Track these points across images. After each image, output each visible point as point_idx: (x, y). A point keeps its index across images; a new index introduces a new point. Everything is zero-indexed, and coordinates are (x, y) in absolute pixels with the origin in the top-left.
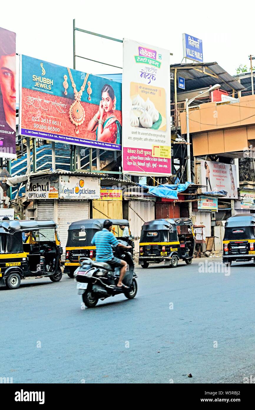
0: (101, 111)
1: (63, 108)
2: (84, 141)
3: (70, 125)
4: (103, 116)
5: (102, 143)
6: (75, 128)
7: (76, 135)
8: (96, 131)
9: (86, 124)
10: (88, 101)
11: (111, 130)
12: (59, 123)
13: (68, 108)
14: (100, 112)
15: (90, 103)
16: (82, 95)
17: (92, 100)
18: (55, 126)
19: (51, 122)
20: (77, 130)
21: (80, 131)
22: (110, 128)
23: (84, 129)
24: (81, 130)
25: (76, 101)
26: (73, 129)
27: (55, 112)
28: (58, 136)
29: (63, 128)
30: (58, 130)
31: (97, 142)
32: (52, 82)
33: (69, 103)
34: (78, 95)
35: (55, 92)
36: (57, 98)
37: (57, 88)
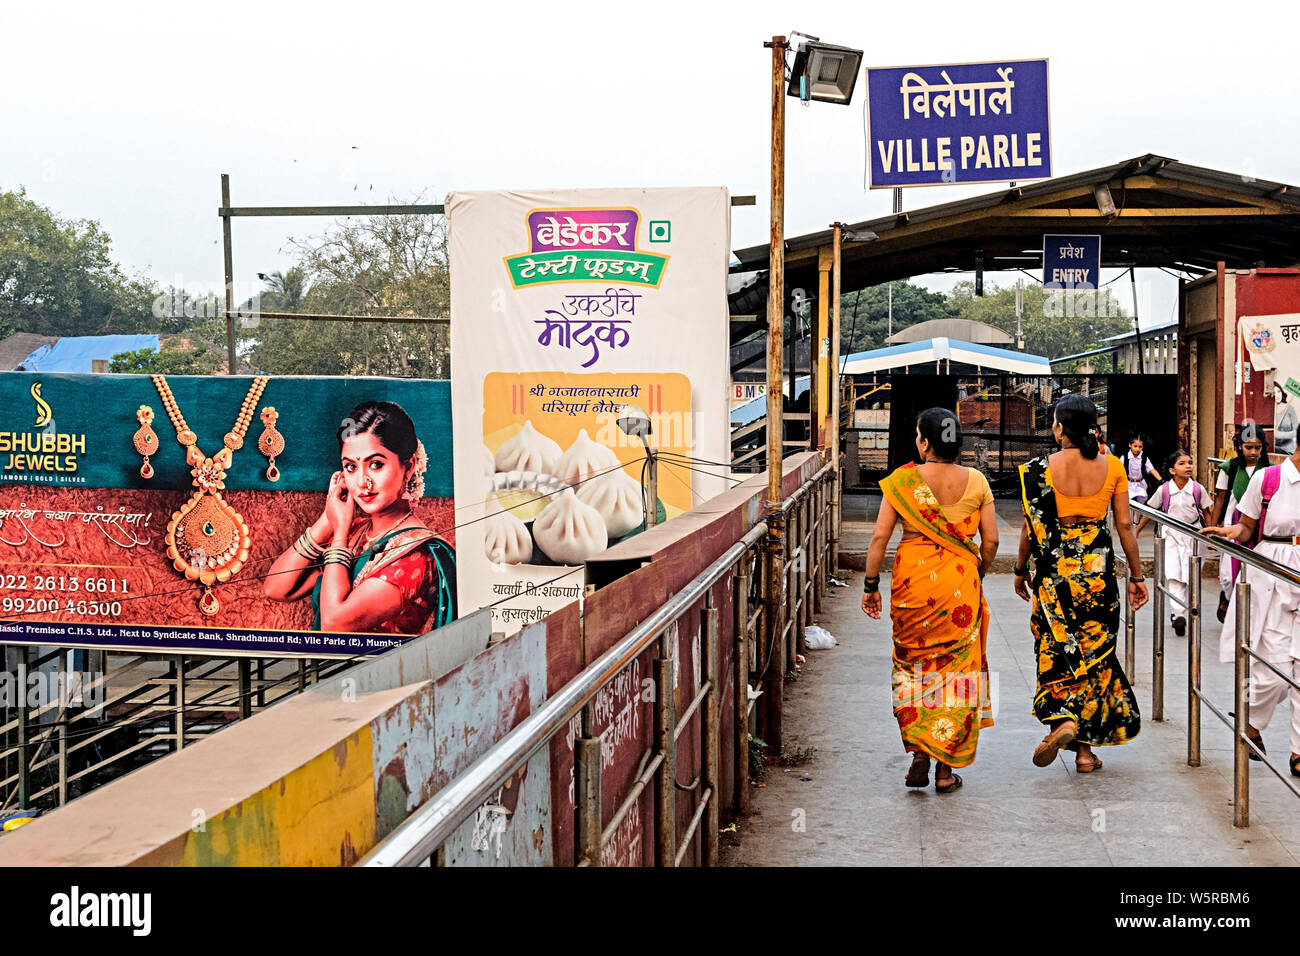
0: (339, 512)
1: (138, 530)
2: (252, 638)
3: (172, 585)
4: (352, 530)
5: (346, 638)
6: (198, 593)
7: (205, 618)
8: (309, 592)
9: (257, 571)
10: (263, 485)
11: (395, 584)
12: (119, 584)
13: (160, 526)
14: (331, 517)
15: (273, 492)
16: (228, 464)
17: (285, 479)
18: (99, 597)
19: (82, 584)
20: (209, 601)
21: (224, 603)
22: (390, 575)
23: (250, 592)
24: (230, 596)
25: (199, 495)
26: (188, 597)
27: (100, 545)
28: (115, 629)
29: (140, 603)
30: (115, 609)
31: (321, 636)
32: (82, 444)
33: (163, 506)
34: (211, 470)
35: (96, 476)
36: (106, 496)
37: (103, 460)
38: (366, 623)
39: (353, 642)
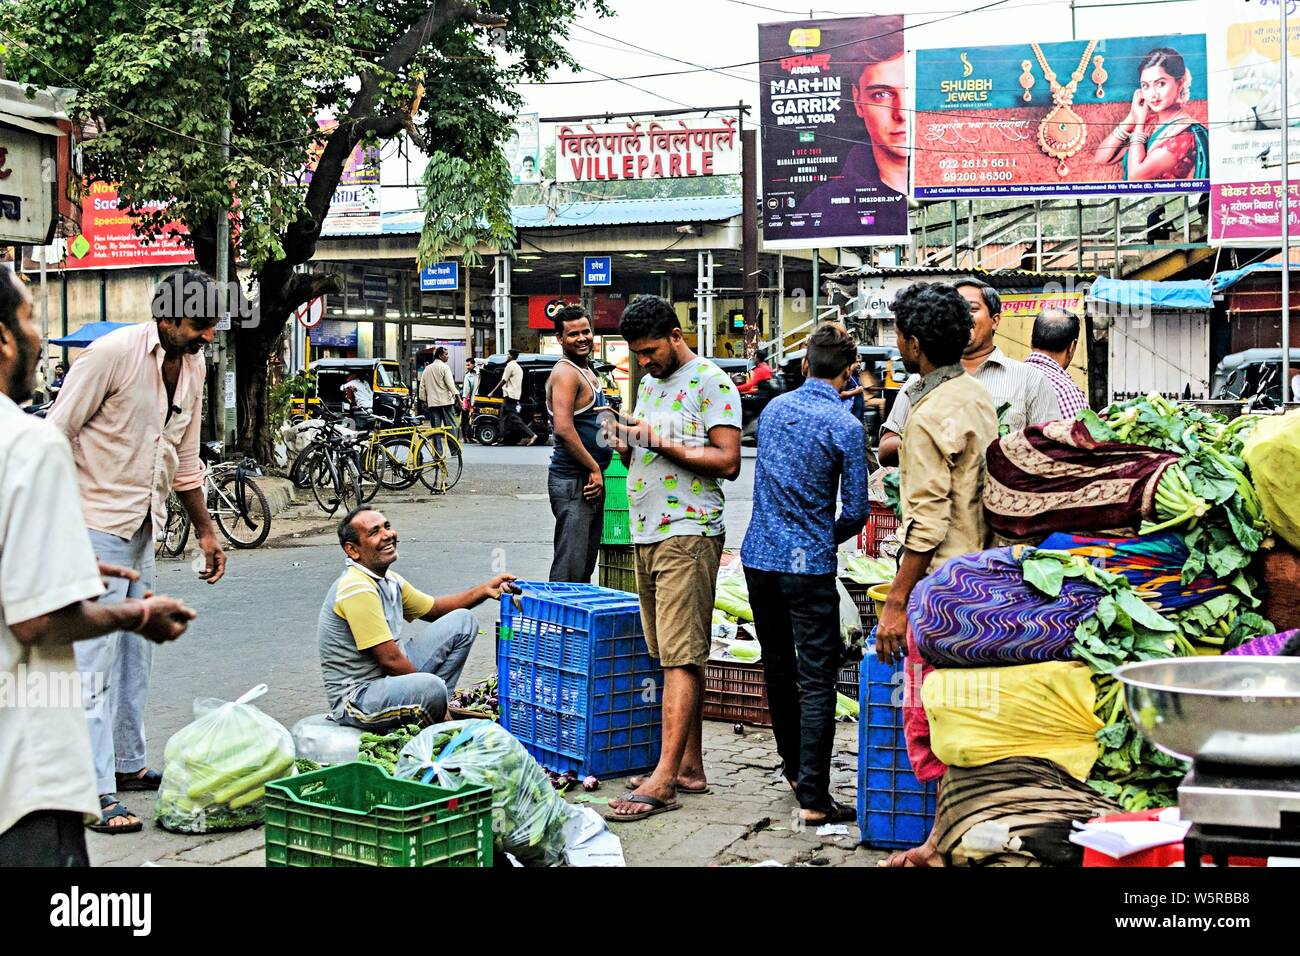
0: (1138, 113)
1: (1022, 131)
2: (1087, 188)
3: (1041, 160)
4: (1147, 122)
5: (1143, 184)
6: (1056, 164)
7: (1061, 178)
8: (1121, 159)
9: (1091, 149)
10: (1095, 100)
11: (1173, 151)
12: (1011, 161)
13: (1035, 128)
14: (1135, 117)
15: (1100, 104)
16: (1074, 90)
17: (1107, 96)
18: (999, 170)
19: (989, 163)
20: (1063, 168)
21: (1071, 168)
22: (1169, 146)
23: (1086, 161)
24: (1075, 164)
25: (1057, 109)
26: (1050, 167)
27: (1000, 141)
28: (1008, 187)
29: (1022, 170)
30: (1008, 176)
31: (1128, 184)
32: (990, 84)
33: (1036, 116)
34: (1064, 95)
35: (998, 103)
36: (1003, 113)
37: (1002, 92)
38: (1155, 175)
39: (1147, 186)
